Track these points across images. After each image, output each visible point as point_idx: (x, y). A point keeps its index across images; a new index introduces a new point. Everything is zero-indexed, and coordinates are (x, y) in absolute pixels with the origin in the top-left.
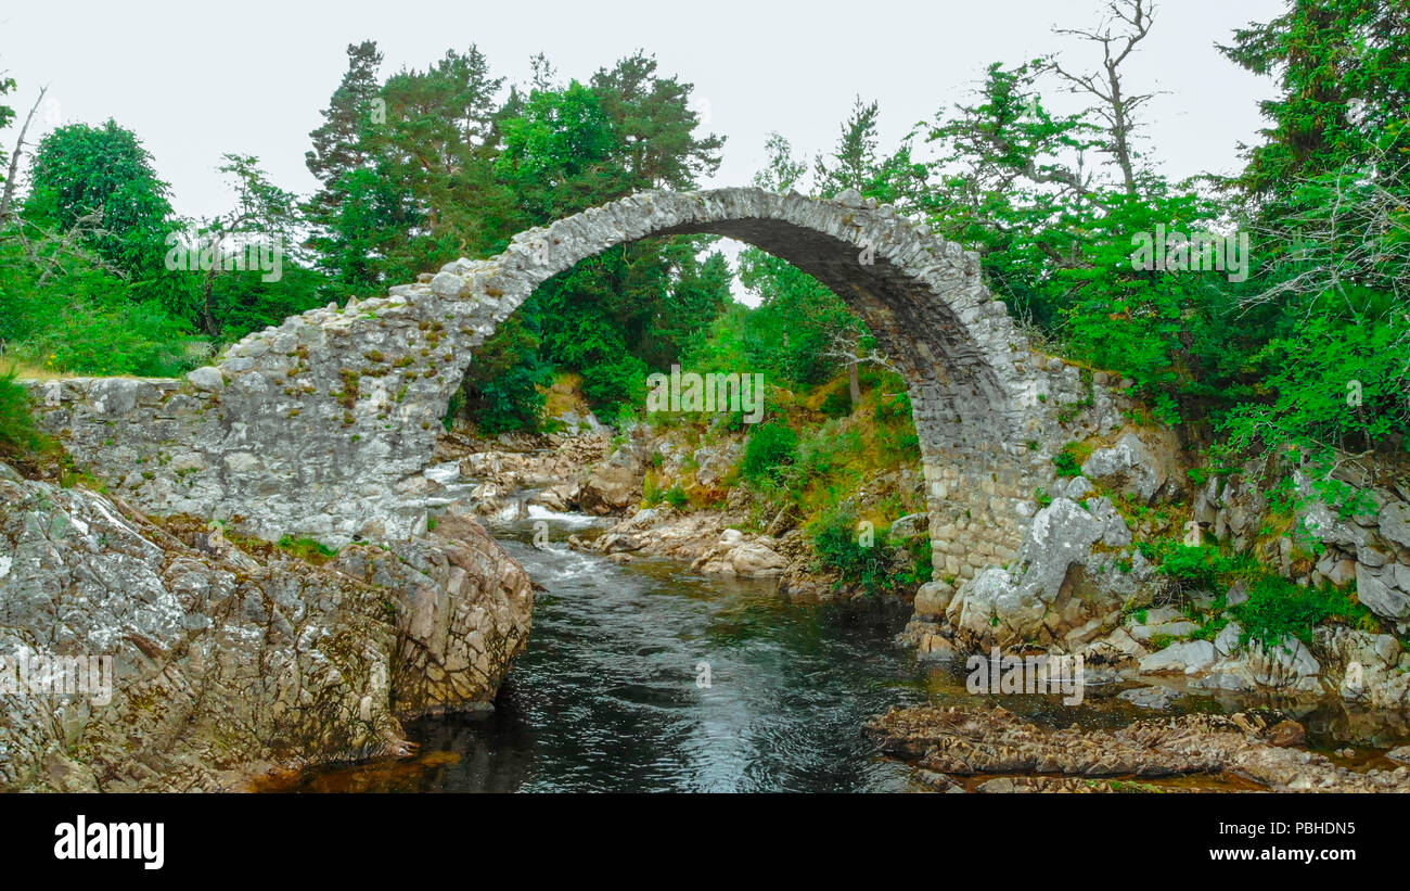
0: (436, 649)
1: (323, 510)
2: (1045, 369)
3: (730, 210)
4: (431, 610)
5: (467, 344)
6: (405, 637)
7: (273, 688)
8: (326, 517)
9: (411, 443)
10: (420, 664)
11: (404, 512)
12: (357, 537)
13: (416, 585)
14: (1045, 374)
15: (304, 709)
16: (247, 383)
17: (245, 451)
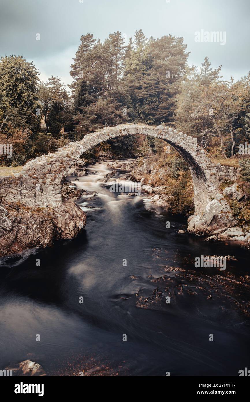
0: (63, 230)
1: (40, 201)
2: (216, 166)
3: (129, 133)
4: (61, 222)
5: (68, 166)
6: (56, 227)
7: (28, 237)
10: (60, 232)
11: (56, 201)
12: (47, 206)
13: (58, 217)
14: (215, 168)
15: (34, 241)
16: (25, 176)
17: (25, 189)
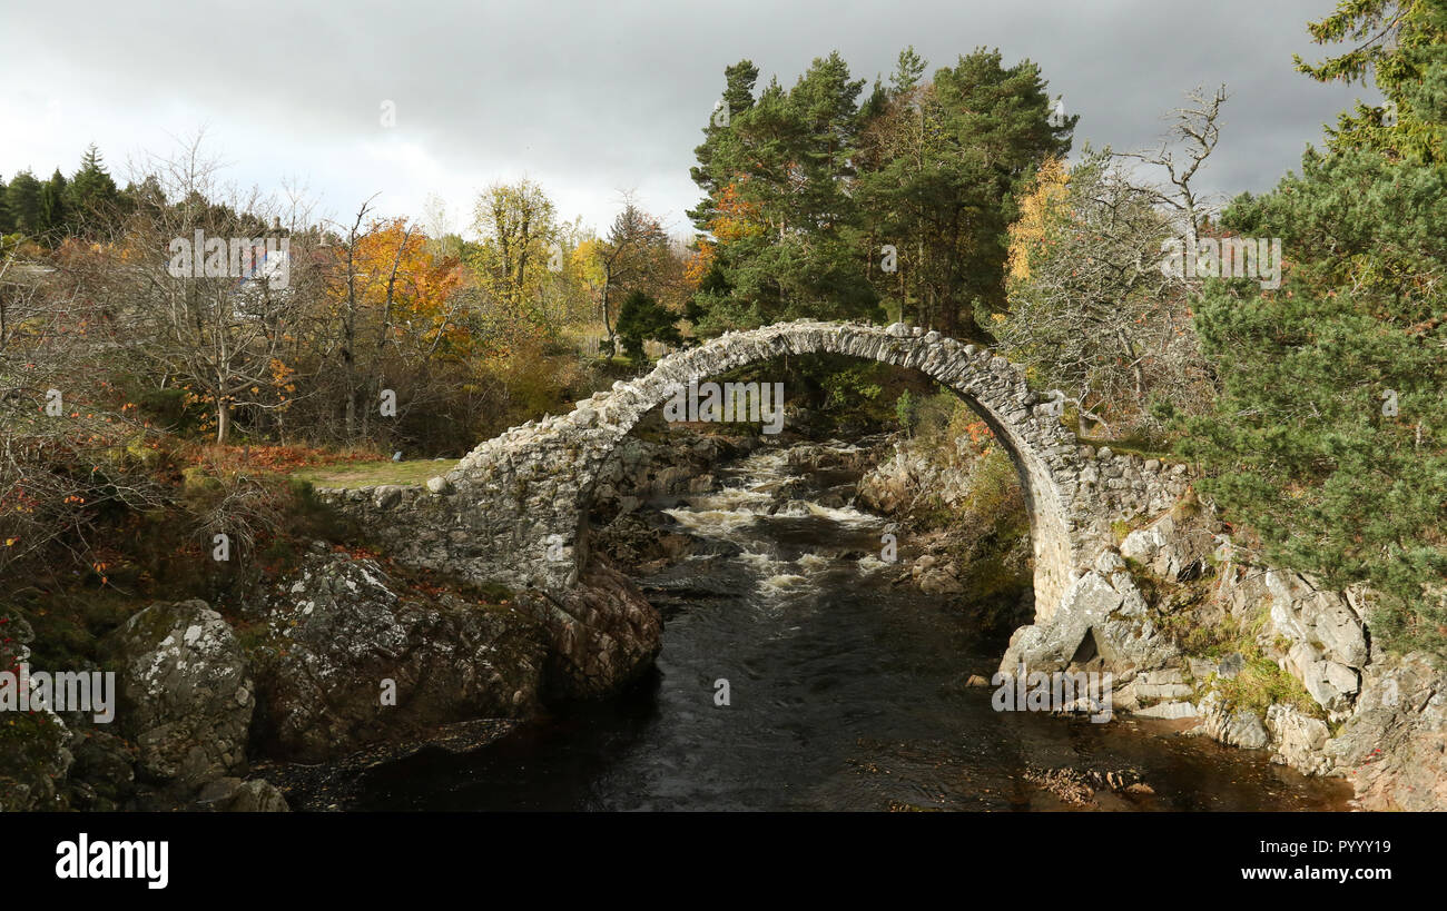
0: (578, 662)
2: (1095, 459)
4: (570, 637)
6: (554, 652)
7: (459, 682)
8: (510, 572)
9: (561, 525)
11: (558, 570)
12: (530, 585)
13: (560, 621)
14: (1094, 463)
15: (478, 694)
16: (460, 487)
17: (460, 529)
